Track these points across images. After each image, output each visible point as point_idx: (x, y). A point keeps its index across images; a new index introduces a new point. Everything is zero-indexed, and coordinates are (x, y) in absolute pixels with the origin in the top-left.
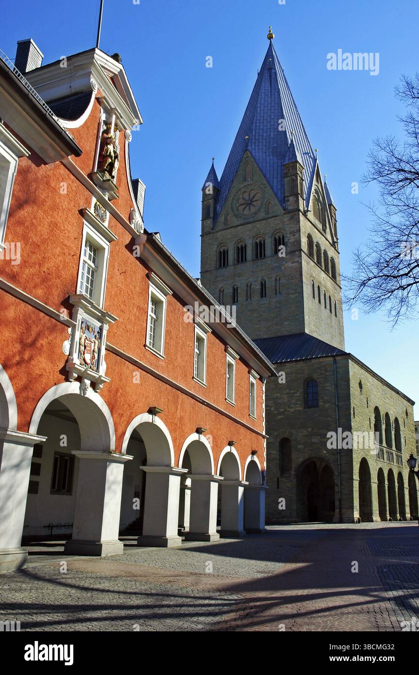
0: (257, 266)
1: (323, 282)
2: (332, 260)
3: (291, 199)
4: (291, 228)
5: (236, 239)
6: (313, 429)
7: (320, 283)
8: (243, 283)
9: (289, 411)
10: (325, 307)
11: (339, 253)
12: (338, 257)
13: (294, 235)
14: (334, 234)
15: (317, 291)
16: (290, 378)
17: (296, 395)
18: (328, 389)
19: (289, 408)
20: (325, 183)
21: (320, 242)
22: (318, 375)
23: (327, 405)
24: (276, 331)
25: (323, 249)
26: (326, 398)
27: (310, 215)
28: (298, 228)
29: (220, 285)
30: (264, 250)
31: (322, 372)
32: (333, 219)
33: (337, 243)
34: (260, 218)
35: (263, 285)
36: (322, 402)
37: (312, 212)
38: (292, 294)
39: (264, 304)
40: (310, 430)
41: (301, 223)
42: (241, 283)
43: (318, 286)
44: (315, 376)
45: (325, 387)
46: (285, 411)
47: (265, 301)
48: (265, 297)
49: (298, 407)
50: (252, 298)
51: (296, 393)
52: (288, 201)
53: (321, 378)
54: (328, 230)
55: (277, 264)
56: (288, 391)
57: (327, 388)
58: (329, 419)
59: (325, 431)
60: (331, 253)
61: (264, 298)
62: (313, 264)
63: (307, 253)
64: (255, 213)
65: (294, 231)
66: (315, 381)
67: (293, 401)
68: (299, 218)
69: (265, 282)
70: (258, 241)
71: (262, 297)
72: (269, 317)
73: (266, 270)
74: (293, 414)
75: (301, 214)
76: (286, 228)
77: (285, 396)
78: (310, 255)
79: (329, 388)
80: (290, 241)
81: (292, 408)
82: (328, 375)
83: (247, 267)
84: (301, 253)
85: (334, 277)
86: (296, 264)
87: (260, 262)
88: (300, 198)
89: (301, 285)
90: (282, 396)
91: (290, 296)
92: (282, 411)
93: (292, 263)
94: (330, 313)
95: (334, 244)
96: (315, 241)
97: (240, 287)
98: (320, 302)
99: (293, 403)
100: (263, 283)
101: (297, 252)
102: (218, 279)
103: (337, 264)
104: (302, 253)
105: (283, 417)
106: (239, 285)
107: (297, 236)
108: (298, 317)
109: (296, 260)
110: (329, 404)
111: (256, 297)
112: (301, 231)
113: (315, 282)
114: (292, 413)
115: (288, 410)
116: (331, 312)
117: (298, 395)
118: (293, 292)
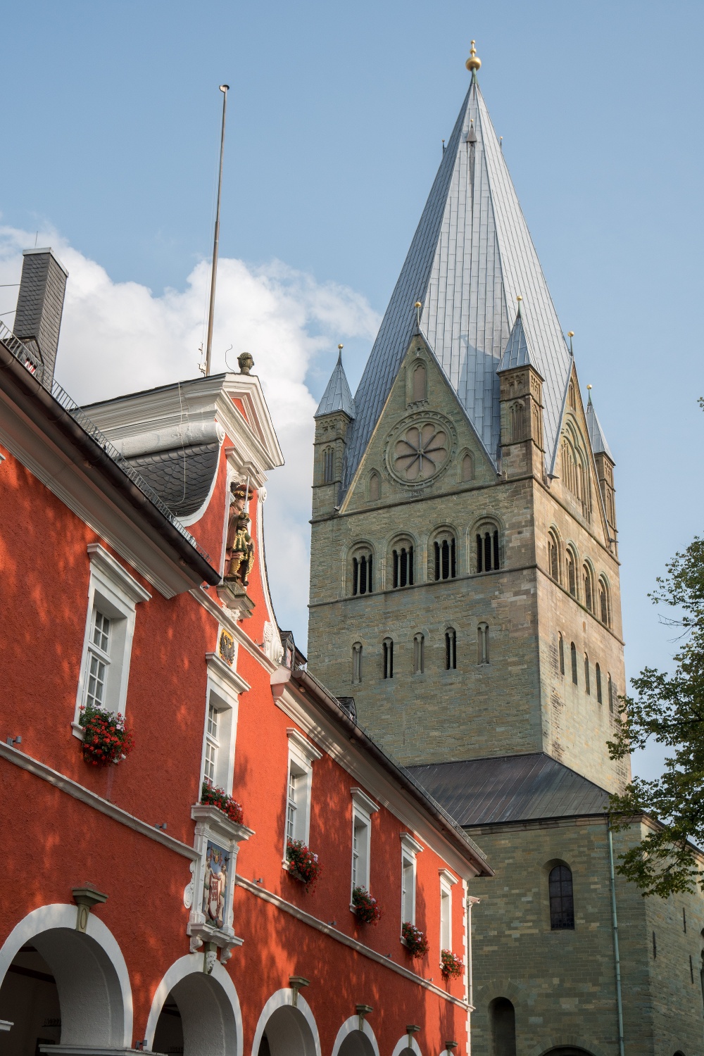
0: (438, 597)
1: (582, 634)
2: (604, 581)
3: (516, 451)
4: (514, 516)
5: (392, 534)
6: (562, 981)
7: (576, 637)
8: (406, 635)
9: (510, 936)
10: (588, 691)
11: (619, 564)
12: (617, 574)
13: (520, 533)
14: (610, 523)
15: (569, 654)
16: (511, 861)
17: (524, 899)
18: (595, 890)
19: (510, 928)
20: (590, 404)
21: (577, 544)
22: (573, 856)
23: (594, 925)
24: (477, 746)
25: (582, 557)
26: (590, 909)
27: (556, 487)
28: (529, 516)
29: (356, 636)
30: (453, 563)
31: (582, 849)
32: (606, 487)
33: (616, 542)
34: (443, 491)
35: (451, 640)
36: (582, 919)
37: (559, 480)
38: (514, 664)
39: (451, 684)
40: (556, 981)
41: (537, 506)
42: (401, 633)
43: (572, 644)
44: (567, 858)
45: (590, 884)
46: (501, 934)
47: (454, 677)
48: (455, 667)
49: (530, 928)
50: (425, 670)
51: (525, 895)
52: (508, 454)
53: (580, 863)
54: (596, 515)
55: (481, 596)
56: (506, 889)
57: (592, 887)
58: (599, 957)
59: (590, 984)
60: (601, 566)
61: (452, 670)
62: (560, 594)
63: (548, 574)
64: (435, 477)
65: (521, 522)
66: (568, 869)
67: (519, 914)
68: (532, 495)
69: (454, 633)
70: (440, 542)
71: (448, 667)
72: (464, 715)
73: (456, 607)
74: (517, 944)
75: (535, 484)
76: (504, 514)
77: (501, 902)
78: (554, 576)
79: (597, 886)
80: (511, 545)
81: (516, 928)
82: (595, 858)
83: (414, 600)
84: (535, 574)
85: (605, 620)
86: (525, 597)
87: (443, 591)
88: (534, 448)
89: (533, 645)
90: (495, 901)
91: (510, 668)
92: (494, 936)
93: (516, 594)
94: (597, 703)
95: (609, 546)
96: (565, 540)
97: (399, 643)
98: (575, 680)
99: (518, 918)
100: (451, 635)
101: (525, 572)
102: (349, 622)
103: (613, 590)
104: (539, 573)
105: (495, 948)
106: (394, 636)
107: (526, 534)
108: (527, 716)
109: (526, 586)
110: (598, 924)
111: (435, 668)
112: (536, 523)
113: (564, 634)
114: (516, 940)
115: (507, 932)
116: (600, 700)
117: (530, 899)
118: (515, 659)
